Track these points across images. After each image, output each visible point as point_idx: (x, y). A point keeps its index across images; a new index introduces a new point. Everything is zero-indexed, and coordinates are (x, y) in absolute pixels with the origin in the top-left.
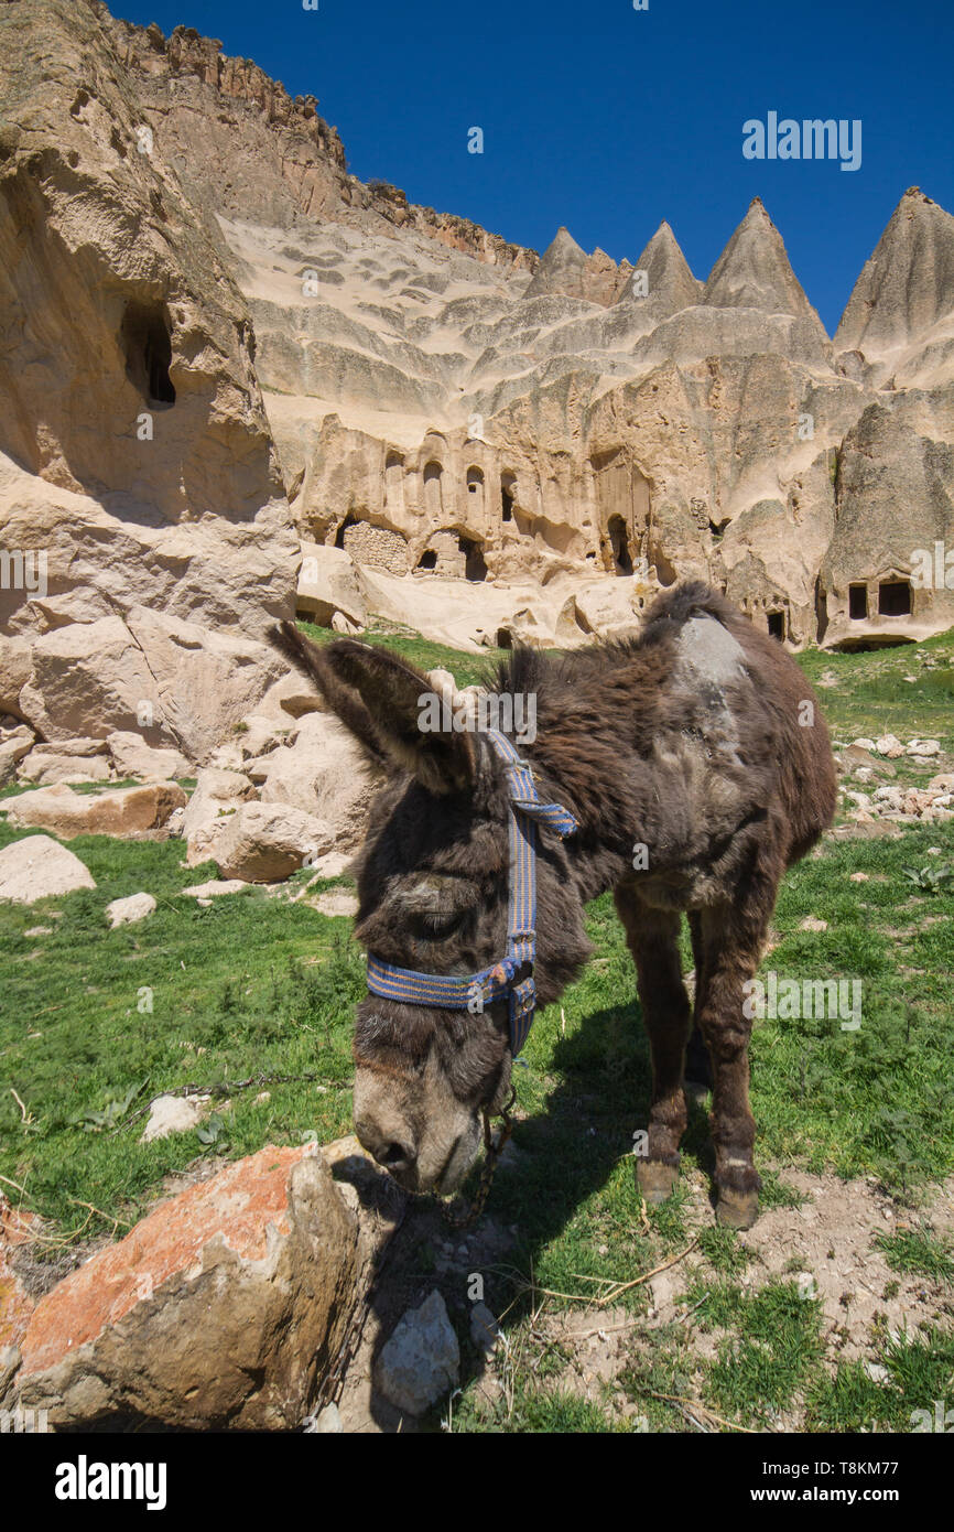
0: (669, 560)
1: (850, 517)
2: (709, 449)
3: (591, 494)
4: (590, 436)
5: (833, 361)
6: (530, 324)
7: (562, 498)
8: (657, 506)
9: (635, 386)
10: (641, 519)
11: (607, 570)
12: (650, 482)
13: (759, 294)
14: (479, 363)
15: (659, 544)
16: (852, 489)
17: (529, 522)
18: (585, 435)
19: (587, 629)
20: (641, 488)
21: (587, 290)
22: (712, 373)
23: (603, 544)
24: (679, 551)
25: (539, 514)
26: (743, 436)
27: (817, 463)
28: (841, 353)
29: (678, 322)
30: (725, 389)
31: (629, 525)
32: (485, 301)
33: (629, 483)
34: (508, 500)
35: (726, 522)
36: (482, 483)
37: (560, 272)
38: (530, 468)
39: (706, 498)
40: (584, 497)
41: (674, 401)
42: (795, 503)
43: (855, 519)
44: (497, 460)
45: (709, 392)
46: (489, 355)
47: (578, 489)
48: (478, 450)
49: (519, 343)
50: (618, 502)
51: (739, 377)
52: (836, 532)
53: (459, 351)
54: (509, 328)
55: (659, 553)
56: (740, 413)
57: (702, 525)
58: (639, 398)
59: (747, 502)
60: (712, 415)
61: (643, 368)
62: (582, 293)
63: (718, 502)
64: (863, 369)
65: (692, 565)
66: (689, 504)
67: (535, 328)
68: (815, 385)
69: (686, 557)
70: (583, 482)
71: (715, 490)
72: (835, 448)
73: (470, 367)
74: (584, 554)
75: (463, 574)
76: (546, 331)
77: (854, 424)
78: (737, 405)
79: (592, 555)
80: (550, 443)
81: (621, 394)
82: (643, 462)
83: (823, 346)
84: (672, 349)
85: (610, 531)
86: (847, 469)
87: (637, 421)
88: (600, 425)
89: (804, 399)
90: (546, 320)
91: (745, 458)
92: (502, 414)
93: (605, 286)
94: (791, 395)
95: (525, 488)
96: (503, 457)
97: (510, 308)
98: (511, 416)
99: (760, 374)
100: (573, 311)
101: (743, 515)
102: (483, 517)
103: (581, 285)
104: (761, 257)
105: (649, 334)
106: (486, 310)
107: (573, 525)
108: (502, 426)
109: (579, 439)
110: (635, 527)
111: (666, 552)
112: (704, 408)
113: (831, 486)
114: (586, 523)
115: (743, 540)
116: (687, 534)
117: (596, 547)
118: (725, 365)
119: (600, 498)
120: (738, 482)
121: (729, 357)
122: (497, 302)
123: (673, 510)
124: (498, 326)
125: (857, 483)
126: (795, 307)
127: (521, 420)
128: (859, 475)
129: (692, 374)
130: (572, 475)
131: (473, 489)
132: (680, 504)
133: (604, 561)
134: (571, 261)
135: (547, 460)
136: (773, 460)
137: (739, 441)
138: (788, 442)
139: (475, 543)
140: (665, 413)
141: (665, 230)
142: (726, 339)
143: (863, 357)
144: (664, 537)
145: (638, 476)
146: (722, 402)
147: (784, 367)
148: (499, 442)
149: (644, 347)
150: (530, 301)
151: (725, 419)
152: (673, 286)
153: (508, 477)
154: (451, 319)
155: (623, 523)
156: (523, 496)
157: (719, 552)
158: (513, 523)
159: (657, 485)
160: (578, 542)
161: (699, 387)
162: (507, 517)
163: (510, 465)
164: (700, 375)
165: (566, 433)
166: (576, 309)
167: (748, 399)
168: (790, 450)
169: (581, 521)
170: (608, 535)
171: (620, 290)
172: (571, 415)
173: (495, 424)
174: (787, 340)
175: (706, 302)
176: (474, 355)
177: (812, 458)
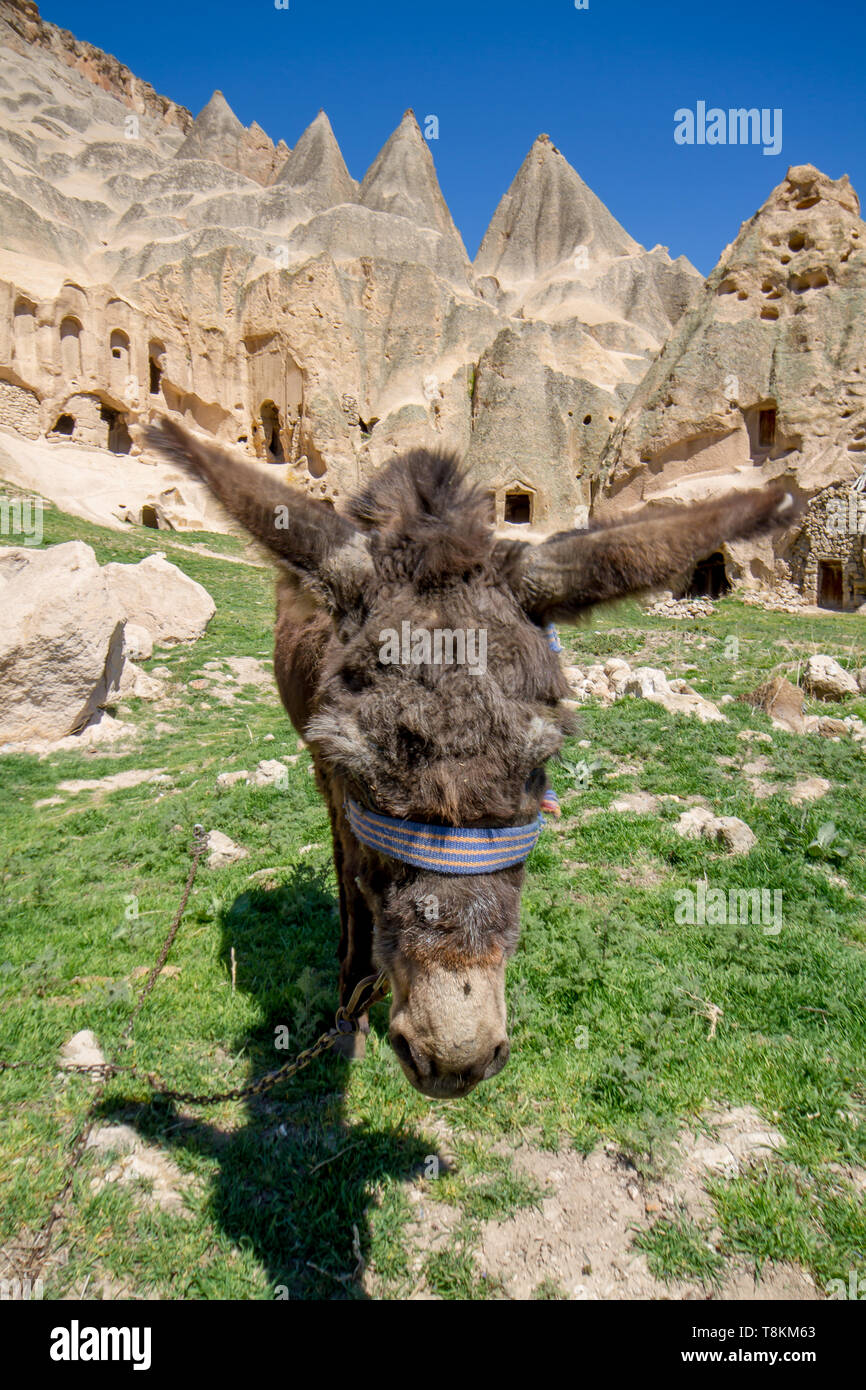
0: (320, 453)
1: (483, 430)
2: (361, 348)
3: (244, 377)
4: (245, 317)
5: (473, 282)
6: (182, 187)
7: (214, 376)
8: (310, 399)
9: (292, 273)
10: (294, 409)
11: (258, 456)
12: (303, 373)
13: (410, 205)
14: (126, 219)
15: (311, 436)
16: (486, 405)
17: (179, 398)
18: (239, 314)
20: (295, 377)
21: (243, 163)
22: (366, 273)
23: (255, 429)
24: (330, 445)
25: (190, 391)
26: (393, 340)
27: (457, 376)
28: (480, 276)
29: (335, 217)
30: (377, 291)
31: (282, 413)
32: (132, 151)
33: (283, 370)
34: (156, 371)
35: (374, 421)
36: (128, 348)
37: (214, 138)
38: (181, 341)
39: (356, 395)
40: (236, 379)
41: (328, 294)
42: (437, 411)
43: (487, 433)
44: (145, 327)
45: (362, 292)
46: (136, 212)
47: (230, 370)
48: (124, 312)
49: (171, 205)
50: (271, 389)
51: (391, 282)
52: (472, 443)
53: (102, 200)
54: (159, 187)
55: (310, 444)
56: (390, 317)
57: (352, 421)
58: (295, 286)
59: (396, 407)
60: (365, 315)
61: (302, 256)
62: (238, 167)
63: (368, 401)
64: (498, 295)
65: (342, 459)
66: (340, 400)
67: (187, 193)
68: (458, 302)
69: (337, 451)
70: (236, 364)
71: (365, 388)
72: (473, 364)
73: (113, 221)
74: (236, 439)
75: (105, 444)
76: (200, 198)
77: (490, 344)
78: (388, 310)
79: (243, 439)
80: (202, 317)
81: (277, 279)
82: (297, 351)
83: (465, 266)
84: (328, 242)
85: (263, 417)
86: (482, 384)
87: (292, 309)
88: (255, 307)
89: (448, 313)
90: (200, 186)
91: (394, 362)
92: (149, 279)
93: (263, 164)
94: (437, 308)
95: (174, 361)
96: (152, 325)
97: (160, 165)
98: (161, 282)
99: (408, 283)
100: (229, 183)
101: (390, 416)
102: (130, 389)
103: (237, 158)
104: (412, 169)
105: (305, 222)
106: (133, 161)
107: (225, 407)
108: (151, 291)
109: (233, 318)
110: (289, 417)
111: (318, 444)
112: (357, 307)
113: (468, 399)
114: (239, 406)
115: (390, 441)
116: (338, 429)
117: (249, 433)
118: (378, 268)
119: (253, 382)
120: (386, 384)
121: (382, 261)
122: (145, 156)
123: (324, 403)
124: (147, 182)
125: (491, 399)
126: (442, 225)
127: (172, 288)
128: (493, 391)
129: (347, 270)
130: (225, 354)
131: (117, 354)
132: (332, 399)
133: (256, 447)
134: (226, 129)
135: (198, 335)
136: (419, 367)
137: (389, 344)
138: (431, 353)
139: (119, 413)
140: (319, 306)
141: (322, 121)
142: (378, 243)
143: (498, 284)
144: (316, 429)
145: (292, 365)
146: (373, 303)
147: (431, 280)
148: (147, 307)
149: (300, 235)
150: (184, 162)
151: (377, 320)
152: (329, 180)
153: (157, 347)
154: (92, 162)
155: (276, 410)
156: (173, 368)
157: (367, 450)
158: (161, 396)
159: (311, 376)
160: (229, 425)
161: (353, 286)
162: (154, 389)
163: (159, 334)
164: (354, 273)
165: (219, 309)
166: (231, 181)
167: (398, 304)
168: (434, 360)
169: (233, 405)
170: (260, 421)
171: (277, 171)
172: (224, 292)
173: (143, 288)
174: (434, 255)
175: (361, 202)
176: (120, 208)
177: (454, 371)
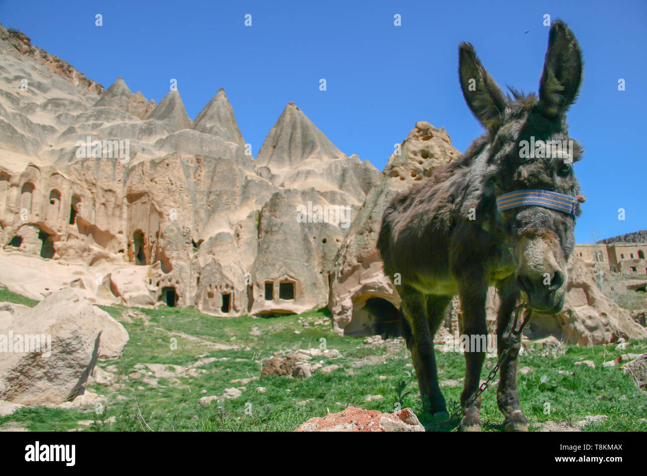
0: (168, 259)
1: (265, 246)
2: (194, 201)
3: (125, 216)
4: (128, 184)
5: (256, 169)
6: (97, 119)
7: (107, 215)
8: (164, 226)
9: (157, 161)
10: (153, 234)
11: (130, 261)
12: (161, 214)
13: (220, 130)
14: (64, 134)
15: (164, 249)
16: (267, 232)
17: (86, 227)
18: (125, 182)
19: (117, 294)
20: (155, 217)
21: (130, 109)
22: (198, 162)
23: (129, 245)
24: (175, 254)
25: (93, 223)
26: (212, 197)
27: (250, 217)
28: (260, 166)
29: (180, 135)
30: (204, 172)
31: (146, 236)
32: (72, 102)
33: (149, 213)
34: (74, 212)
35: (201, 241)
36: (59, 199)
37: (116, 98)
38: (90, 196)
39: (191, 227)
40: (120, 217)
41: (177, 173)
42: (238, 235)
43: (268, 248)
44: (71, 188)
45: (196, 172)
46: (71, 130)
47: (117, 212)
48: (59, 180)
49: (90, 128)
50: (141, 223)
51: (212, 168)
52: (259, 253)
53: (53, 125)
54: (85, 119)
55: (163, 254)
56: (211, 185)
57: (188, 241)
58: (158, 168)
59: (214, 232)
60: (197, 183)
61: (161, 154)
62: (127, 111)
63: (197, 230)
64: (270, 176)
65: (181, 263)
66: (182, 229)
67: (100, 122)
68: (249, 178)
69: (178, 258)
70: (121, 209)
71: (196, 223)
72: (259, 211)
73: (57, 135)
74: (117, 250)
75: (39, 253)
76: (107, 125)
77: (268, 200)
78: (210, 181)
79: (122, 251)
80: (105, 184)
81: (148, 164)
82: (158, 202)
83: (251, 161)
84: (176, 147)
85: (135, 239)
86: (264, 222)
87: (156, 180)
88: (134, 179)
89: (244, 184)
90: (107, 119)
91: (213, 209)
92: (76, 163)
93: (141, 110)
94: (237, 181)
95: (85, 207)
96: (75, 187)
97: (86, 109)
98: (83, 165)
99: (222, 167)
100: (123, 118)
101: (211, 238)
102: (57, 220)
103: (127, 106)
104: (222, 114)
105: (164, 137)
106: (72, 107)
107: (113, 232)
108: (76, 170)
109: (121, 185)
110: (149, 238)
111: (167, 254)
112: (192, 180)
113: (256, 229)
114: (121, 232)
115: (211, 252)
116: (179, 245)
117: (125, 247)
118: (205, 160)
119: (130, 219)
120: (208, 220)
121: (207, 157)
122: (79, 105)
123: (172, 231)
124: (78, 117)
125: (269, 230)
126: (238, 141)
127: (88, 168)
128: (270, 225)
129: (188, 161)
130: (115, 204)
131: (52, 202)
132: (177, 228)
133: (129, 255)
134: (123, 94)
135: (101, 193)
136: (227, 212)
137: (210, 199)
138: (234, 204)
139: (49, 235)
140: (172, 178)
142: (204, 148)
143: (269, 170)
144: (167, 245)
145: (153, 209)
146: (202, 178)
147: (235, 167)
148: (73, 178)
149: (161, 144)
150: (99, 108)
151: (204, 187)
152: (177, 118)
153: (76, 199)
154: (49, 107)
155: (142, 235)
156: (84, 211)
157: (196, 257)
158: (75, 226)
159: (165, 216)
160: (114, 243)
161: (191, 169)
162: (72, 222)
163: (78, 192)
164: (192, 162)
165: (114, 180)
166: (125, 117)
167: (216, 179)
168: (236, 208)
169: (118, 230)
170: (133, 241)
171: (149, 114)
172: (118, 171)
173: (72, 168)
174: (234, 155)
175: (194, 129)
176: (61, 129)
177: (247, 214)
